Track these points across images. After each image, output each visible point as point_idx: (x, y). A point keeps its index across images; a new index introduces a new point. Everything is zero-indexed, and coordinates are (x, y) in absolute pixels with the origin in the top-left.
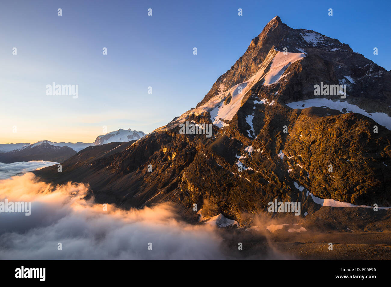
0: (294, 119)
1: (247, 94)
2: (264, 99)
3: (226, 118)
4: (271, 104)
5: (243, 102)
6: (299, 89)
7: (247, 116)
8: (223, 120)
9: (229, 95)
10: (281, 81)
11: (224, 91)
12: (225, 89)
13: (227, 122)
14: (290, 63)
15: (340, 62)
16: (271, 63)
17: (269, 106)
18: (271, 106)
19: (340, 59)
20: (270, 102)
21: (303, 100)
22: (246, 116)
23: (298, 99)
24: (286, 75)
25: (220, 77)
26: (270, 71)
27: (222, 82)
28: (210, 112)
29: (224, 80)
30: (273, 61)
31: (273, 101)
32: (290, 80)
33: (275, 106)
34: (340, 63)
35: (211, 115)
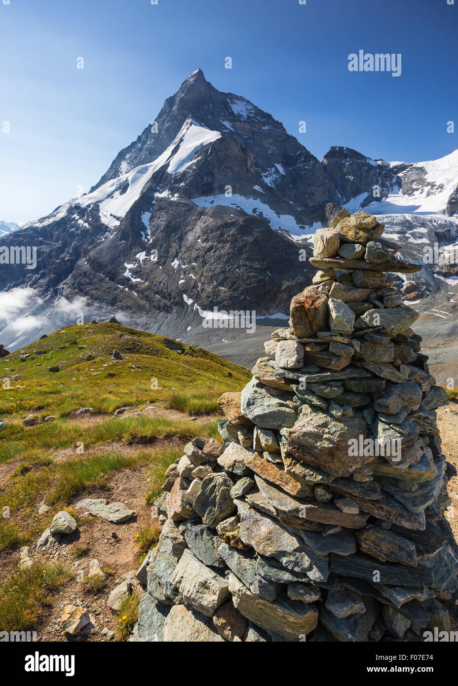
0: (196, 220)
1: (148, 182)
2: (167, 190)
3: (118, 215)
4: (173, 198)
5: (142, 192)
6: (210, 180)
7: (144, 213)
8: (115, 217)
9: (127, 180)
10: (188, 168)
11: (126, 173)
12: (128, 169)
13: (118, 219)
14: (202, 144)
15: (271, 145)
16: (181, 140)
17: (171, 201)
18: (173, 201)
19: (272, 141)
20: (173, 196)
21: (214, 195)
22: (142, 213)
23: (208, 194)
24: (196, 160)
25: (122, 151)
26: (178, 153)
27: (124, 159)
28: (99, 204)
29: (128, 156)
30: (183, 138)
31: (176, 195)
32: (199, 169)
33: (177, 202)
34: (271, 147)
35: (100, 208)
